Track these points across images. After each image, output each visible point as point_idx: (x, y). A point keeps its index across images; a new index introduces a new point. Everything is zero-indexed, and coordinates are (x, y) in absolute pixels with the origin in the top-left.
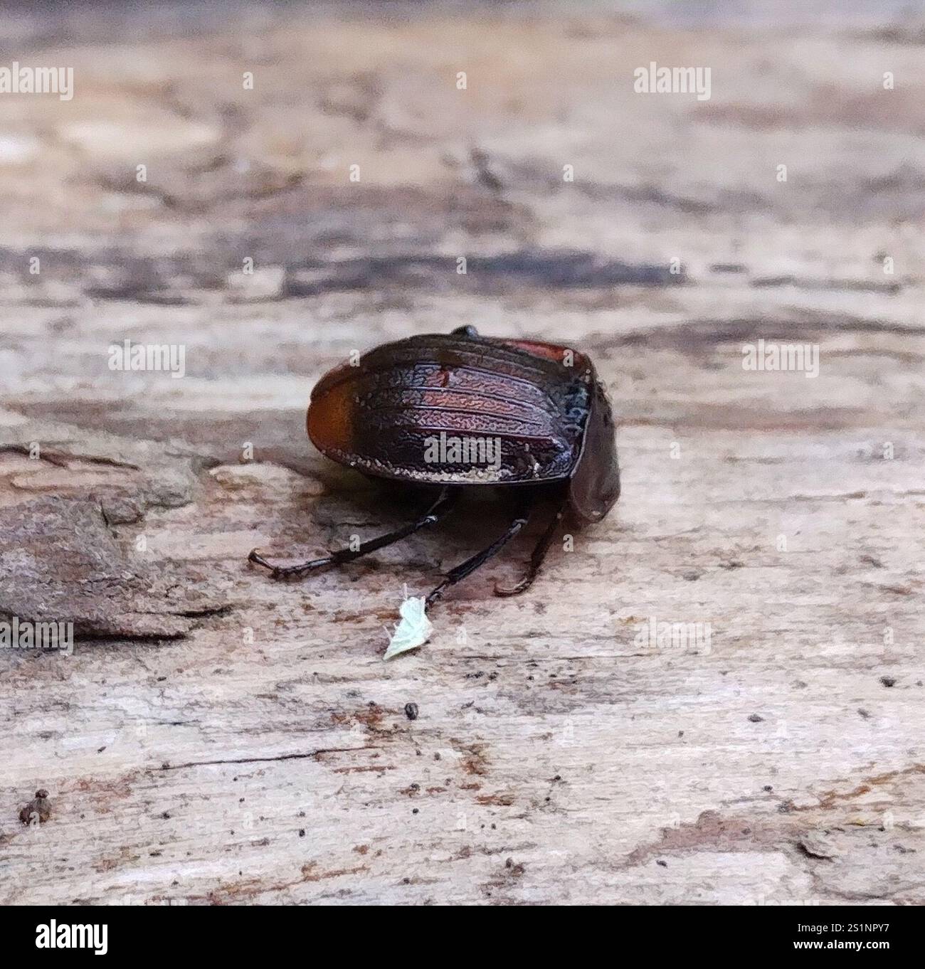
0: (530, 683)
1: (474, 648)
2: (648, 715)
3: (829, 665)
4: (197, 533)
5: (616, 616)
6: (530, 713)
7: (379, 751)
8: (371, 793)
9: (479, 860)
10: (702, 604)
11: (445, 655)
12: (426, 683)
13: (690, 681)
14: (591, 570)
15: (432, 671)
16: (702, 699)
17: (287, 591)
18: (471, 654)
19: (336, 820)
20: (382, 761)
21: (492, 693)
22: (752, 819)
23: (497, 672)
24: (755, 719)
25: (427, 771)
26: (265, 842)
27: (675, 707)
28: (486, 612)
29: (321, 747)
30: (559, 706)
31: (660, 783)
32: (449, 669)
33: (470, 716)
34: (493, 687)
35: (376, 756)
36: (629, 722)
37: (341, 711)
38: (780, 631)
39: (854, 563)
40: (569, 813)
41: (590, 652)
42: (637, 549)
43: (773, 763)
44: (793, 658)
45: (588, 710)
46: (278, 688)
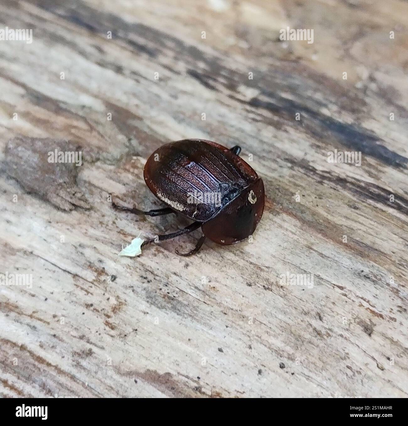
0: (158, 291)
1: (152, 268)
2: (186, 326)
3: (268, 346)
4: (106, 177)
5: (210, 284)
6: (148, 302)
7: (93, 286)
8: (77, 299)
9: (83, 342)
10: (243, 297)
11: (140, 265)
12: (126, 271)
13: (213, 323)
14: (216, 261)
15: (132, 268)
16: (210, 332)
17: (113, 213)
18: (150, 269)
19: (59, 301)
20: (91, 290)
21: (143, 287)
22: (180, 385)
23: (152, 281)
24: (220, 350)
25: (101, 302)
26: (33, 296)
27: (198, 329)
28: (167, 257)
29: (79, 274)
30: (159, 305)
31: (166, 353)
32: (138, 270)
33: (129, 291)
34: (145, 285)
35: (91, 287)
36: (178, 324)
37: (93, 265)
38: (262, 323)
39: (313, 313)
40: (126, 344)
41: (189, 291)
42: (241, 263)
43: (210, 370)
44: (258, 336)
45: (167, 312)
46: (80, 246)
